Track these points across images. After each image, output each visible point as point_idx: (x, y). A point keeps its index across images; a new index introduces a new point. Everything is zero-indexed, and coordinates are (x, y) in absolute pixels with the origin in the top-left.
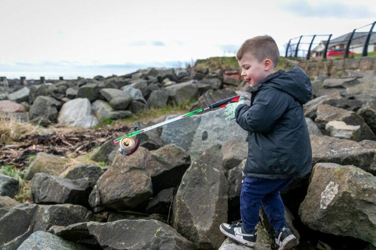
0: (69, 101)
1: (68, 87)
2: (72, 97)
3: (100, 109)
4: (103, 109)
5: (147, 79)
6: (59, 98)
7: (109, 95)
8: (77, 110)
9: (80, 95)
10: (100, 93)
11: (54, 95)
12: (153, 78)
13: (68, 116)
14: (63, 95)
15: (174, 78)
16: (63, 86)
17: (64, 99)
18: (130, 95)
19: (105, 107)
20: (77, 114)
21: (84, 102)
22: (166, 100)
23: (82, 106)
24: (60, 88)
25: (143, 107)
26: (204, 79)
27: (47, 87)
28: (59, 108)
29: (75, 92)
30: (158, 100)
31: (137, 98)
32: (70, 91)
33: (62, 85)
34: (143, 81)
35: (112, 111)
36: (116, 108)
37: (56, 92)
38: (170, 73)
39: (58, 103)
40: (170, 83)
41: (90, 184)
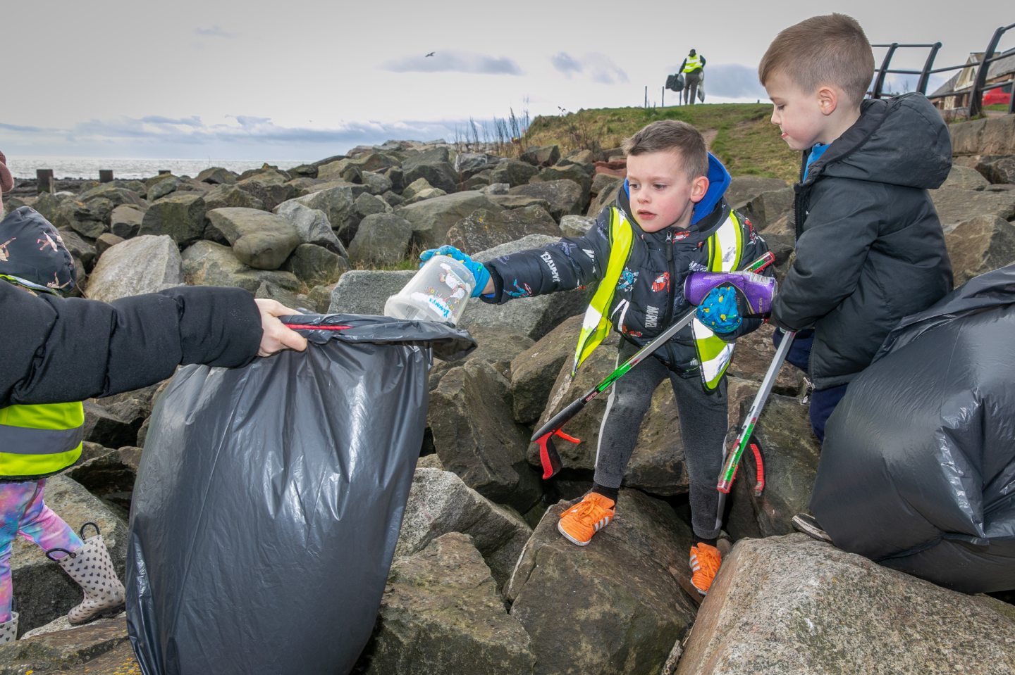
0: (118, 242)
1: (118, 201)
2: (128, 232)
3: (207, 265)
4: (215, 265)
5: (357, 179)
6: (90, 234)
7: (232, 227)
8: (139, 269)
9: (151, 224)
10: (208, 221)
11: (75, 224)
12: (376, 177)
13: (113, 284)
14: (102, 226)
15: (444, 177)
16: (105, 201)
17: (105, 237)
18: (295, 226)
19: (220, 262)
20: (140, 280)
21: (159, 245)
22: (404, 244)
23: (155, 256)
24: (95, 207)
25: (331, 261)
26: (535, 182)
27: (58, 201)
28: (90, 264)
29: (137, 218)
30: (379, 242)
31: (316, 235)
32: (122, 215)
33: (101, 196)
34: (343, 184)
35: (238, 272)
36: (251, 262)
37: (82, 216)
38: (434, 162)
39: (86, 249)
40: (426, 191)
41: (141, 411)
